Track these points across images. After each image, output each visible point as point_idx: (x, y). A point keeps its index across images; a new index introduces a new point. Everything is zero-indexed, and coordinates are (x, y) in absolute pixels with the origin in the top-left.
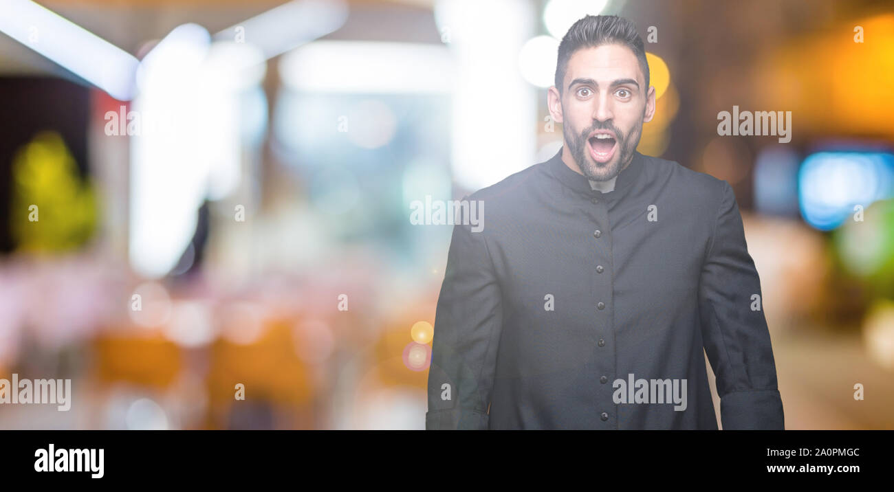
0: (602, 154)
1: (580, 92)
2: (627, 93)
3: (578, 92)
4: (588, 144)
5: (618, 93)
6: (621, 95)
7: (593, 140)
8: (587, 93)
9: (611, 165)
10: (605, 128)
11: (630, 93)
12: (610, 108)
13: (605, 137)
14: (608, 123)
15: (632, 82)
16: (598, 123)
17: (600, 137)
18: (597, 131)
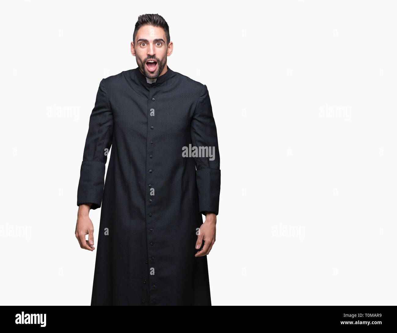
0: (152, 68)
1: (142, 44)
2: (160, 44)
3: (141, 44)
4: (146, 65)
5: (157, 44)
6: (158, 45)
7: (148, 63)
8: (144, 45)
9: (156, 72)
10: (152, 58)
11: (161, 44)
12: (154, 50)
13: (152, 62)
14: (153, 56)
15: (162, 40)
16: (149, 56)
17: (151, 62)
18: (149, 59)
